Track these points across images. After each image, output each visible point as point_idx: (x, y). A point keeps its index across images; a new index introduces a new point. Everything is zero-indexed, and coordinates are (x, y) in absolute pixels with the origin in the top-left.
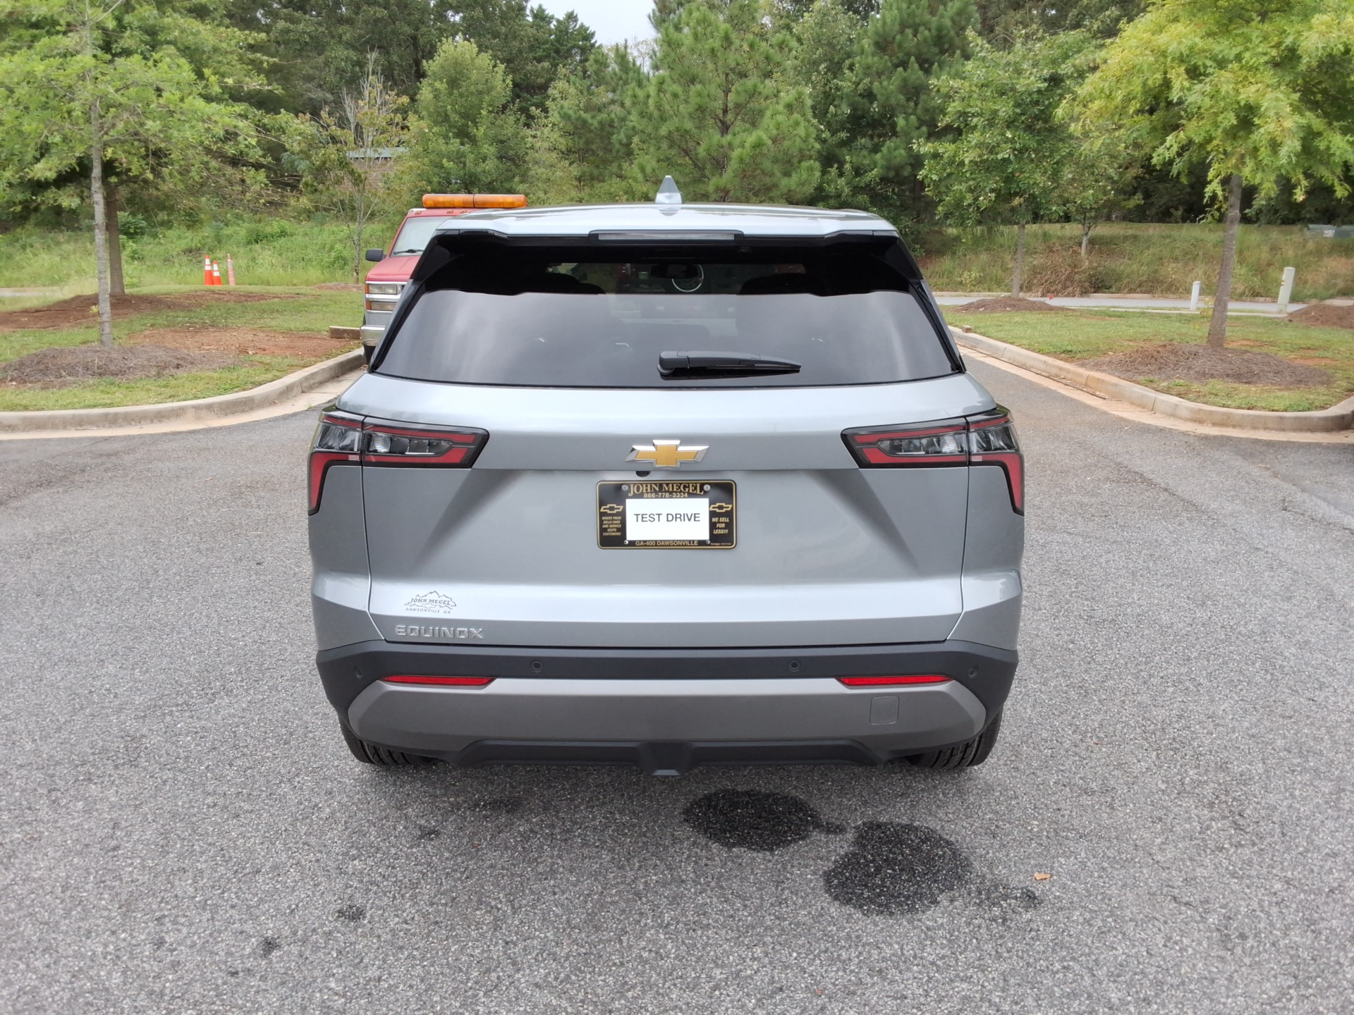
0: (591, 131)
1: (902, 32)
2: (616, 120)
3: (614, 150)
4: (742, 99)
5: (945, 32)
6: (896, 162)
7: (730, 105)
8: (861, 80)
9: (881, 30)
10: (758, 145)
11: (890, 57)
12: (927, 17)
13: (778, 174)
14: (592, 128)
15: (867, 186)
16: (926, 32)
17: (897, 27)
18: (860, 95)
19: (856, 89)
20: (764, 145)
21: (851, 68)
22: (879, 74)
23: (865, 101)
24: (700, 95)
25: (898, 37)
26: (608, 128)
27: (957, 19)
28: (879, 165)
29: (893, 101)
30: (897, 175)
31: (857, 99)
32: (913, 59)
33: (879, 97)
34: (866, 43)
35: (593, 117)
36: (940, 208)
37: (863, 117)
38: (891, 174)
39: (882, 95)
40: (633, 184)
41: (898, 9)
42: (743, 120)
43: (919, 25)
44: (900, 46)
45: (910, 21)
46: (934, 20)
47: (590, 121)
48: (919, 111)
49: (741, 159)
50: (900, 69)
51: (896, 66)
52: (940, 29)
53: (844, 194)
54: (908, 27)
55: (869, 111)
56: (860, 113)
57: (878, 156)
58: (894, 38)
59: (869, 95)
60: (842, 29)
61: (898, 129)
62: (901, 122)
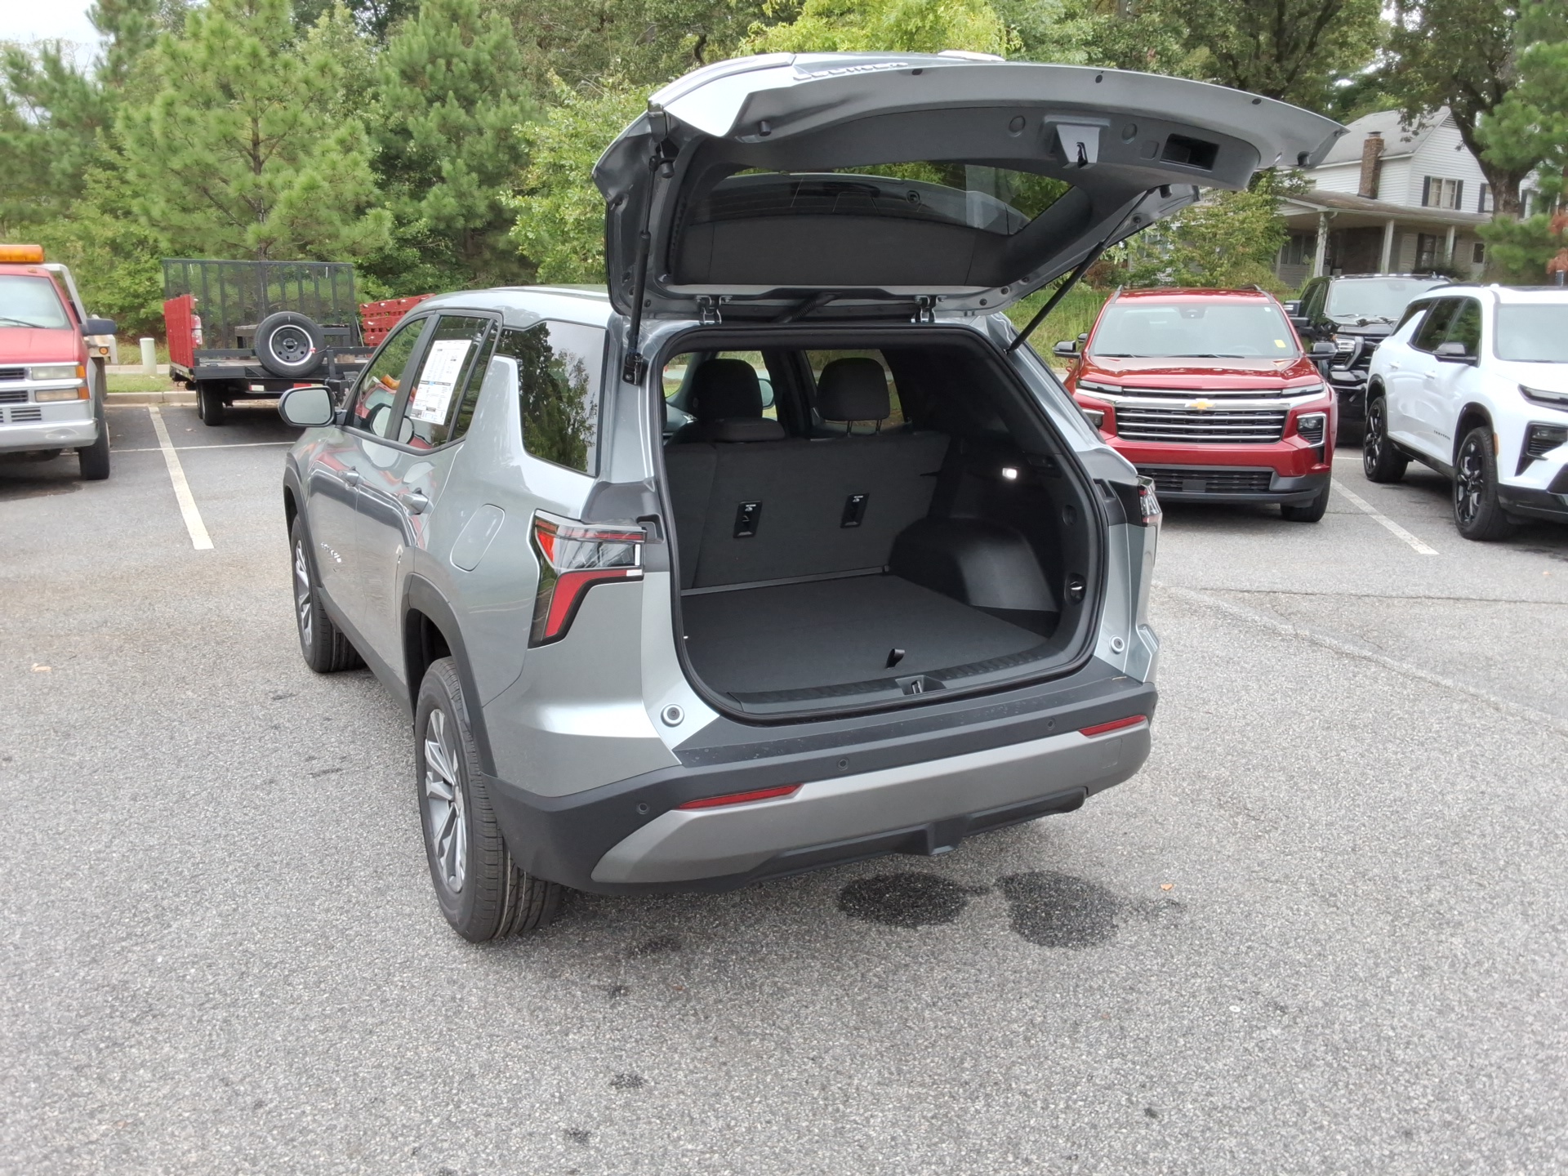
0: (16, 156)
1: (433, 62)
2: (52, 142)
3: (54, 182)
4: (279, 129)
5: (483, 67)
6: (446, 211)
7: (262, 136)
8: (391, 114)
9: (407, 58)
10: (311, 187)
11: (422, 89)
12: (461, 48)
13: (338, 223)
14: (18, 152)
15: (415, 238)
16: (462, 65)
17: (425, 55)
18: (391, 131)
19: (385, 124)
20: (319, 187)
21: (375, 97)
22: (412, 108)
23: (399, 138)
24: (221, 121)
25: (429, 68)
26: (41, 153)
27: (495, 52)
28: (425, 214)
29: (434, 142)
30: (449, 227)
31: (389, 135)
32: (451, 93)
33: (415, 134)
34: (393, 73)
35: (16, 138)
36: (540, 270)
37: (397, 157)
38: (442, 226)
39: (419, 132)
40: (92, 227)
41: (425, 34)
42: (280, 154)
43: (452, 55)
44: (432, 78)
45: (441, 50)
46: (470, 53)
47: (14, 143)
48: (465, 154)
49: (291, 203)
50: (437, 104)
51: (430, 102)
52: (477, 63)
53: (388, 247)
54: (440, 57)
55: (404, 151)
56: (393, 152)
57: (424, 204)
58: (424, 68)
59: (404, 132)
60: (359, 52)
61: (444, 174)
62: (446, 166)
